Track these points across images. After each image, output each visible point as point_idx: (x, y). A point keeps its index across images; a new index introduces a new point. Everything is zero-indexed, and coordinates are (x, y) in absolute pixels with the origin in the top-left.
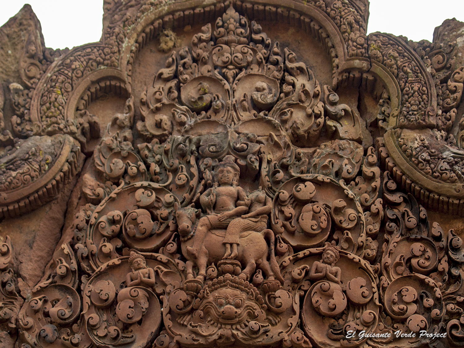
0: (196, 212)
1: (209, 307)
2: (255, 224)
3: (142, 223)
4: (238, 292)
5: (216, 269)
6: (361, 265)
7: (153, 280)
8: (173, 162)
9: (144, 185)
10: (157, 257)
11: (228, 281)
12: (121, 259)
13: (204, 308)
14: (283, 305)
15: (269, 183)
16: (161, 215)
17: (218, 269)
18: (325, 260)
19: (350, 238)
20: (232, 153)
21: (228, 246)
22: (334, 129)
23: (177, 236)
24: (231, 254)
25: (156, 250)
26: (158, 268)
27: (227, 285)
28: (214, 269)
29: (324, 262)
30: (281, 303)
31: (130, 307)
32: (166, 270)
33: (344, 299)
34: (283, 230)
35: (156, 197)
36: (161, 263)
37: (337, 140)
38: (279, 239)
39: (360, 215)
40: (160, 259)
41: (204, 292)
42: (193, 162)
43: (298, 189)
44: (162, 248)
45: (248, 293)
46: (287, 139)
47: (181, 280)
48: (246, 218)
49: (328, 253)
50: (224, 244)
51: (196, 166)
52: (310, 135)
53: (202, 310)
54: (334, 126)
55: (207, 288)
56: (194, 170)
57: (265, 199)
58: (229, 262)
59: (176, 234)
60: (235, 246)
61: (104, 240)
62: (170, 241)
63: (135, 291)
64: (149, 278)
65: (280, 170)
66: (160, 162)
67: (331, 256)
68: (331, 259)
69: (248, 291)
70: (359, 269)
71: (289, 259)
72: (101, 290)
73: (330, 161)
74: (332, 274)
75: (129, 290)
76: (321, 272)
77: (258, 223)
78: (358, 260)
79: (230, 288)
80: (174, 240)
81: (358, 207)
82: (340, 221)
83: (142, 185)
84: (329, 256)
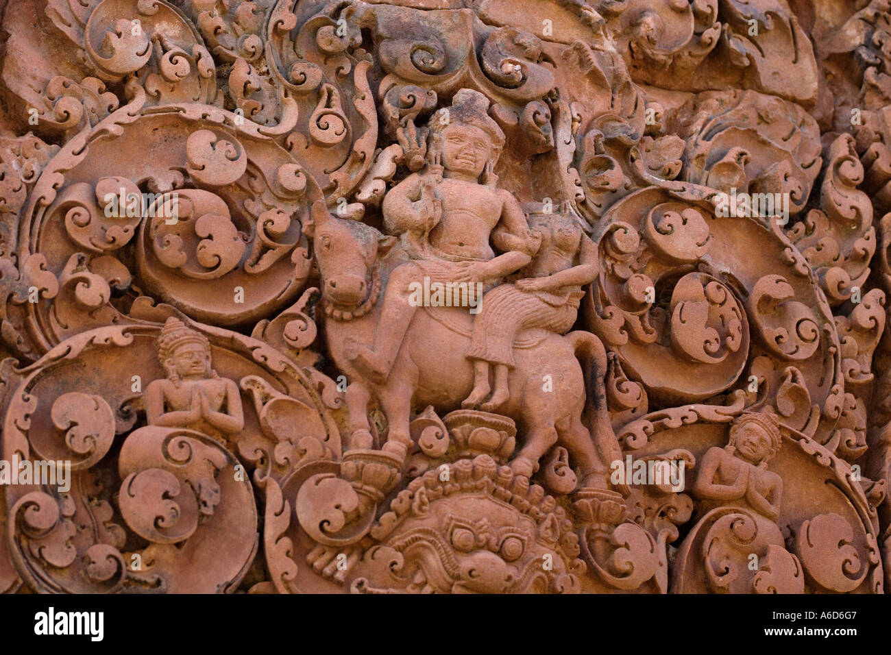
0: (381, 241)
1: (423, 546)
2: (552, 311)
3: (210, 237)
4: (510, 514)
5: (446, 434)
6: (835, 475)
7: (236, 418)
8: (307, 71)
9: (212, 118)
10: (253, 349)
11: (486, 478)
12: (133, 331)
13: (408, 544)
14: (635, 572)
15: (580, 190)
16: (269, 225)
17: (451, 435)
18: (744, 450)
19: (801, 390)
20: (478, 83)
21: (482, 368)
22: (747, 62)
23: (316, 299)
24: (491, 393)
25: (246, 327)
26: (254, 382)
27: (481, 489)
28: (440, 431)
29: (738, 453)
30: (631, 564)
31: (166, 496)
32: (279, 396)
33: (796, 576)
34: (623, 338)
35: (249, 161)
36: (263, 368)
37: (749, 93)
38: (616, 365)
39: (827, 326)
40: (262, 360)
41: (412, 497)
42: (361, 80)
43: (664, 224)
44: (263, 322)
45: (538, 522)
46: (622, 66)
47: (325, 436)
48: (530, 291)
49: (751, 431)
50: (472, 360)
51: (369, 97)
52: (680, 64)
53: (399, 549)
54: (748, 56)
55: (422, 489)
56: (366, 107)
57: (581, 244)
58: (489, 419)
59: (313, 295)
60: (502, 373)
61: (80, 261)
62: (295, 309)
63: (181, 445)
64: (224, 409)
65: (615, 162)
66: (257, 56)
67: (762, 440)
68: (762, 450)
69: (542, 515)
70: (826, 482)
71: (645, 428)
72: (74, 424)
73: (742, 154)
74: (762, 491)
75: (163, 437)
76: (730, 483)
77: (560, 309)
78: (828, 463)
79: (491, 497)
80: (307, 309)
81: (821, 303)
82: (778, 339)
83: (204, 116)
84: (754, 439)
